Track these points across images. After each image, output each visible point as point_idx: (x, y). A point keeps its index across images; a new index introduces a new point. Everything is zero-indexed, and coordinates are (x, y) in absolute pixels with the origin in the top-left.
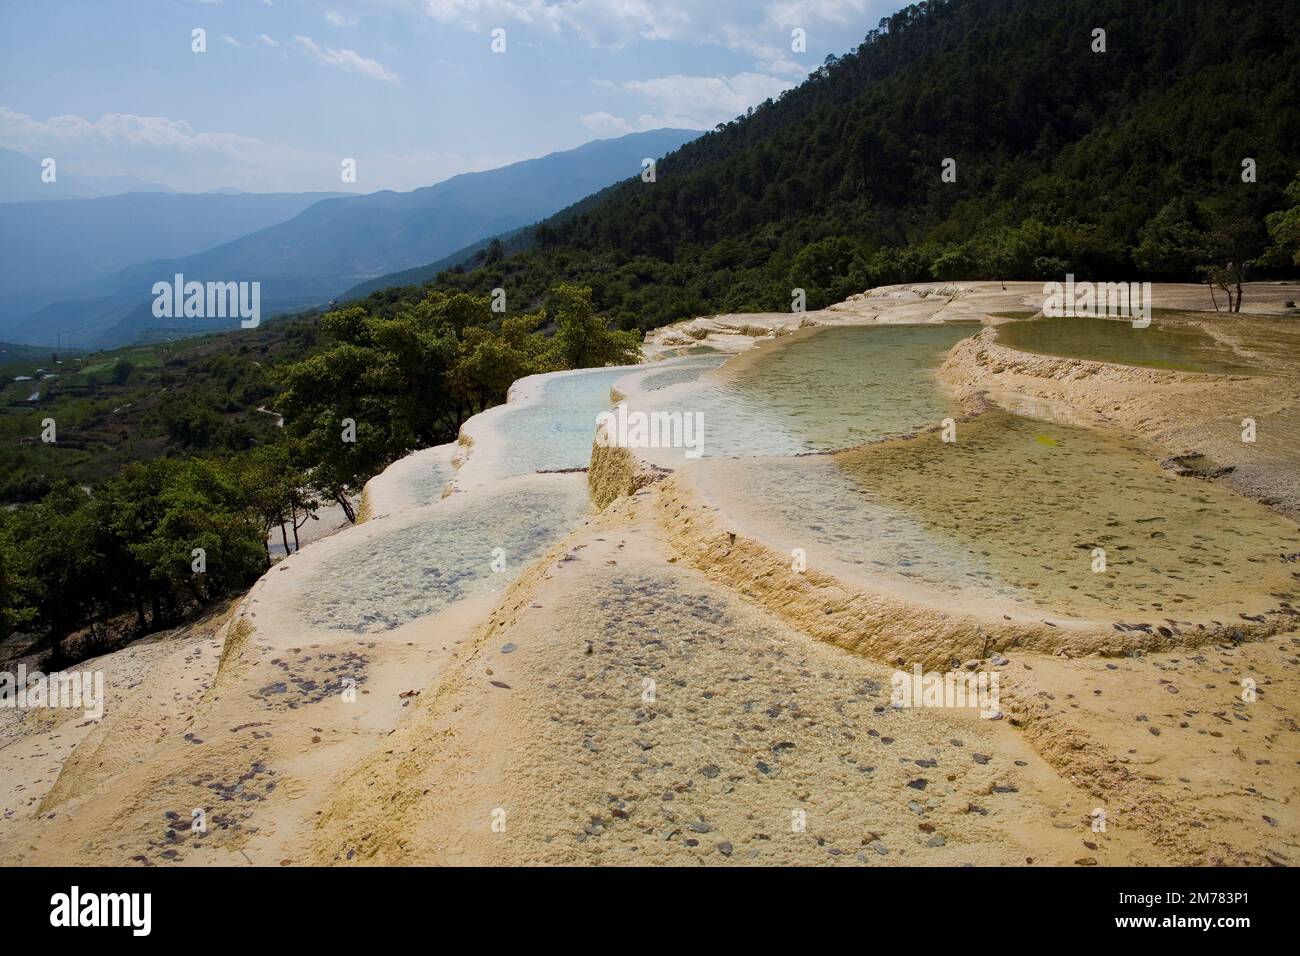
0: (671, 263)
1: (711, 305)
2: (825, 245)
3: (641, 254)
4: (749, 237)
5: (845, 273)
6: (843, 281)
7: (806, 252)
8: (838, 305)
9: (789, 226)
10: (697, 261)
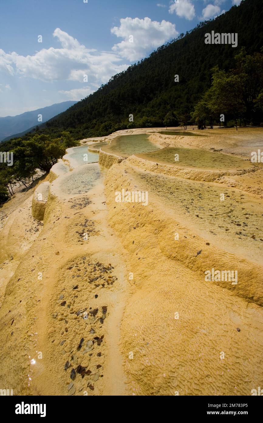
0: (75, 129)
1: (85, 137)
2: (106, 123)
3: (69, 127)
4: (90, 123)
5: (111, 129)
6: (111, 130)
7: (103, 125)
8: (111, 135)
9: (98, 120)
10: (80, 128)
